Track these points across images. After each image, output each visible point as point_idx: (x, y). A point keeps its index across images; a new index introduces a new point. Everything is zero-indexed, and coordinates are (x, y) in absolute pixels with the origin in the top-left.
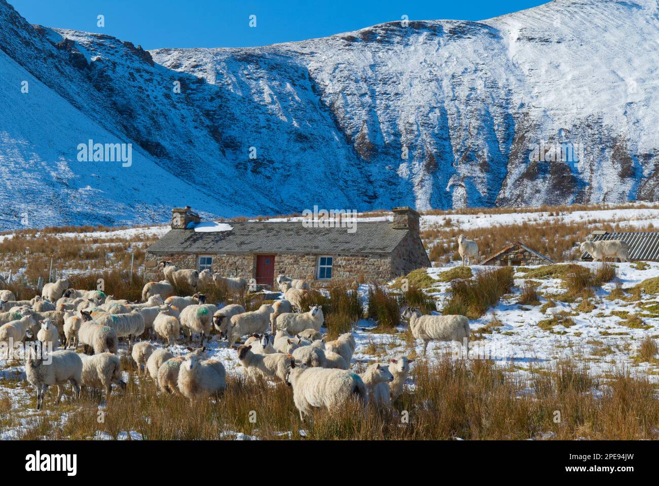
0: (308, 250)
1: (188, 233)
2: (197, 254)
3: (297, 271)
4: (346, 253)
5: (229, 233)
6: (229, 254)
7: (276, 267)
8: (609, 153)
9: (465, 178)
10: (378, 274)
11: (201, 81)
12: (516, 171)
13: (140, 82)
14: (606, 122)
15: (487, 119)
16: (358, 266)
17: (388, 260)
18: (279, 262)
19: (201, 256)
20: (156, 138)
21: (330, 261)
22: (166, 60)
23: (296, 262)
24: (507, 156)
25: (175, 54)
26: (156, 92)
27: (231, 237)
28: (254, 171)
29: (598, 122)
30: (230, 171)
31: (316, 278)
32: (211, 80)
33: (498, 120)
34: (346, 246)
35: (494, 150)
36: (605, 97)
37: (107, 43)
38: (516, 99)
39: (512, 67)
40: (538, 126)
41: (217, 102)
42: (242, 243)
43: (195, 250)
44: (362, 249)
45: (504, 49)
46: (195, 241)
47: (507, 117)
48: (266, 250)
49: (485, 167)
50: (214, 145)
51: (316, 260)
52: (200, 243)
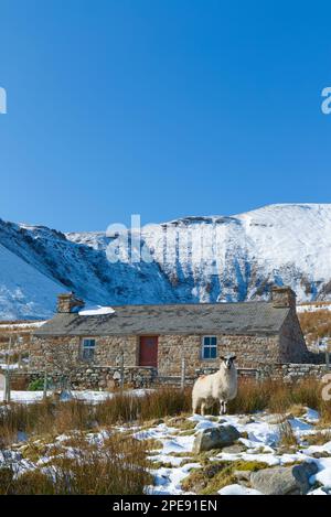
0: (191, 330)
1: (72, 317)
2: (81, 337)
3: (181, 352)
4: (230, 331)
5: (112, 316)
6: (112, 335)
7: (160, 348)
8: (299, 281)
9: (226, 295)
10: (266, 353)
11: (91, 248)
12: (252, 290)
13: (59, 249)
14: (297, 265)
15: (236, 265)
16: (245, 346)
17: (277, 338)
18: (162, 343)
19: (84, 339)
20: (68, 277)
21: (214, 341)
22: (73, 238)
23: (180, 342)
24: (247, 283)
25: (77, 235)
26: (68, 254)
27: (113, 319)
28: (119, 293)
29: (293, 265)
30: (106, 293)
31: (200, 358)
32: (96, 247)
33: (242, 266)
34: (230, 325)
35: (241, 281)
36: (296, 252)
37: (43, 230)
38: (251, 255)
39: (248, 239)
40: (262, 268)
41: (99, 259)
42: (125, 325)
43: (79, 333)
44: (247, 328)
45: (243, 230)
46: (79, 324)
47: (246, 263)
48: (148, 331)
49: (236, 289)
50: (97, 281)
51: (200, 341)
52: (83, 326)
